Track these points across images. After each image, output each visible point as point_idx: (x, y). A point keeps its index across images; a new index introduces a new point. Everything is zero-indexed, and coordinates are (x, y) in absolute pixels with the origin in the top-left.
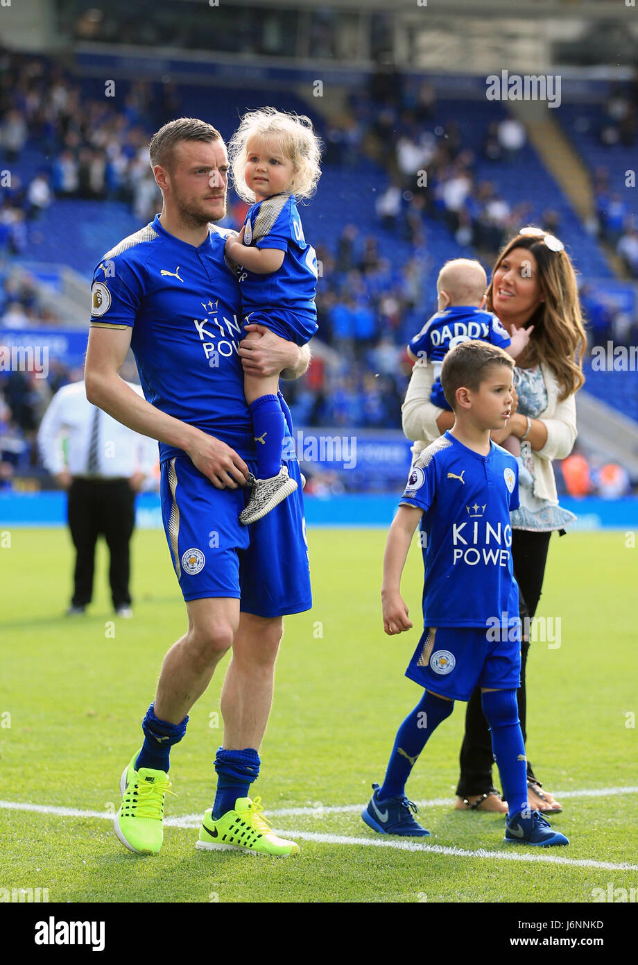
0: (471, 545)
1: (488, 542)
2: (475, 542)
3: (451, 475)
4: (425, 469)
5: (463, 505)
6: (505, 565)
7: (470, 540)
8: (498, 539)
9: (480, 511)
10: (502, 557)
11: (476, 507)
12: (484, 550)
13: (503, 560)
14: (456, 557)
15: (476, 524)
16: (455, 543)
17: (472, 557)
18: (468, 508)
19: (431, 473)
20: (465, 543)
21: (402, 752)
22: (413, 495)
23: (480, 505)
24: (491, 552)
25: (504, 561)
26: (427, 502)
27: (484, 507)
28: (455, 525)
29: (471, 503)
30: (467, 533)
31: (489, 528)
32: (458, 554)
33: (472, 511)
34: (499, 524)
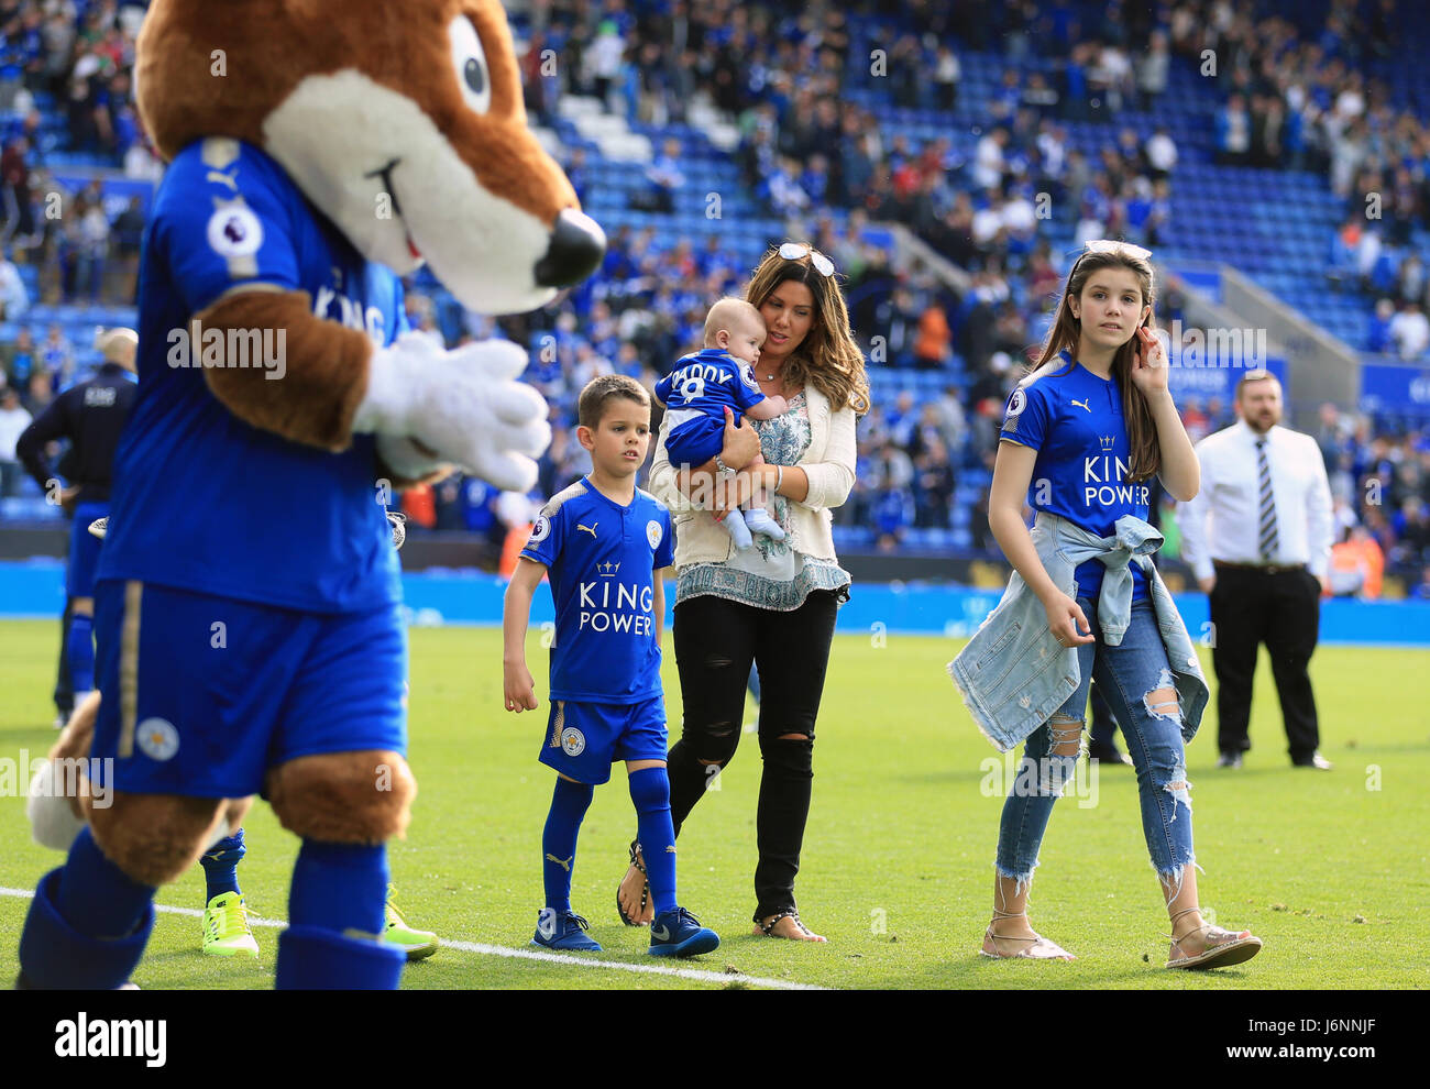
0: (600, 608)
1: (619, 606)
2: (605, 605)
3: (581, 527)
4: (551, 519)
5: (593, 564)
6: (640, 633)
7: (599, 601)
8: (633, 603)
9: (612, 570)
10: (637, 624)
11: (608, 565)
12: (614, 615)
13: (639, 627)
14: (583, 621)
15: (607, 584)
16: (583, 605)
17: (601, 621)
18: (599, 566)
19: (559, 521)
20: (593, 605)
21: (552, 858)
22: (535, 547)
23: (613, 563)
24: (623, 619)
25: (641, 629)
26: (551, 556)
27: (617, 566)
28: (582, 585)
29: (602, 561)
30: (596, 594)
31: (622, 589)
32: (585, 617)
33: (604, 570)
34: (635, 586)
